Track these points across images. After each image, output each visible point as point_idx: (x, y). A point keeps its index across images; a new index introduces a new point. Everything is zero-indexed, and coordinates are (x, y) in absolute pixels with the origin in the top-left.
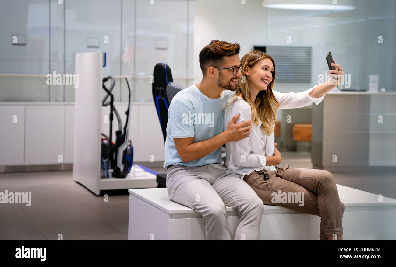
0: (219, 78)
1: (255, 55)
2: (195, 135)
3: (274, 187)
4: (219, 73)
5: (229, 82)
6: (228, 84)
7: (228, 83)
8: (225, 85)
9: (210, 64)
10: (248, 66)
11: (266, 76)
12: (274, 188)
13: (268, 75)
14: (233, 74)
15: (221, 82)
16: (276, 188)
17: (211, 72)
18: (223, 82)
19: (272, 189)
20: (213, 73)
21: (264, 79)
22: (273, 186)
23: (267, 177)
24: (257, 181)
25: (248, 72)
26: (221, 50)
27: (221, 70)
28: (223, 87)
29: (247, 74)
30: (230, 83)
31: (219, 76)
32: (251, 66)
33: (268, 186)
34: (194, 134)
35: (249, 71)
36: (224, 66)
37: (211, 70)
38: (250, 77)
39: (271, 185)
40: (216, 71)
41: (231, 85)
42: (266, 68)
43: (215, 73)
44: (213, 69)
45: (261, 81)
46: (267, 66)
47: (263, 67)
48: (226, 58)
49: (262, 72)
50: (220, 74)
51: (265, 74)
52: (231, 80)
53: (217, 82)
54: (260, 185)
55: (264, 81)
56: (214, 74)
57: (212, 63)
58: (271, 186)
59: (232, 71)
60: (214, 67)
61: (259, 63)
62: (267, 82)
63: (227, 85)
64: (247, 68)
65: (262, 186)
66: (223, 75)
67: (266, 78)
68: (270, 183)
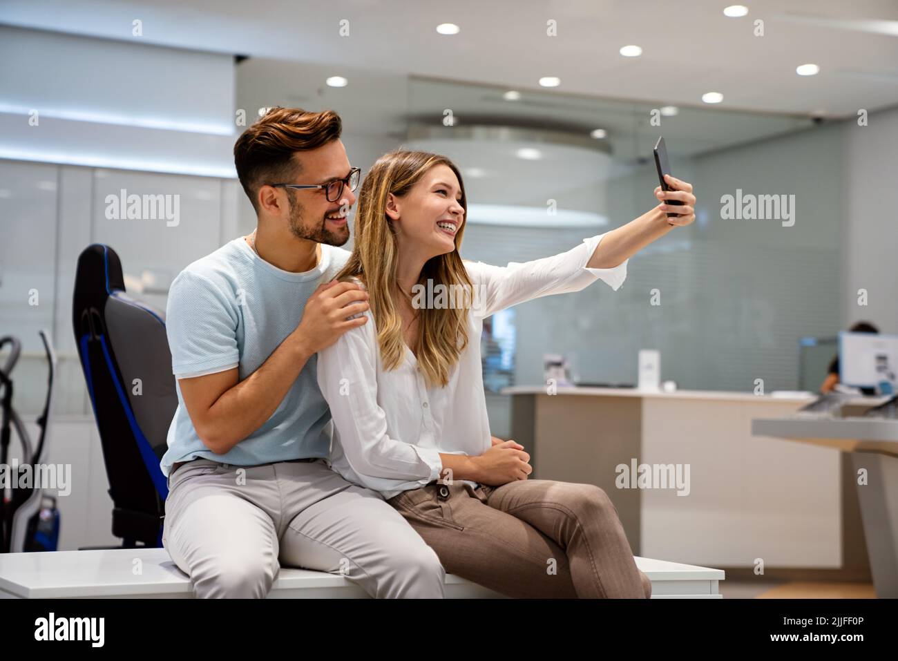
0: (291, 213)
1: (405, 160)
2: (239, 363)
3: (459, 518)
4: (290, 200)
5: (322, 223)
6: (320, 228)
7: (318, 225)
8: (313, 233)
9: (263, 178)
10: (391, 194)
11: (449, 212)
12: (457, 521)
13: (453, 209)
14: (328, 200)
15: (298, 224)
16: (465, 521)
17: (269, 201)
18: (304, 225)
19: (454, 523)
20: (274, 203)
21: (445, 221)
22: (456, 515)
23: (444, 493)
24: (416, 500)
25: (394, 209)
26: (281, 134)
27: (294, 193)
28: (306, 238)
29: (394, 215)
30: (324, 225)
31: (291, 210)
32: (401, 193)
33: (443, 516)
34: (238, 360)
35: (398, 207)
36: (300, 179)
37: (267, 196)
38: (404, 219)
39: (452, 512)
40: (281, 195)
41: (327, 231)
42: (443, 191)
43: (278, 203)
44: (271, 192)
45: (437, 227)
46: (445, 185)
47: (438, 189)
48: (300, 156)
49: (437, 202)
50: (292, 202)
51: (446, 208)
52: (326, 216)
53: (291, 227)
54: (420, 513)
55: (446, 225)
56: (277, 206)
57: (266, 176)
58: (452, 514)
59: (324, 191)
60: (273, 186)
61: (422, 180)
62: (453, 227)
63: (317, 232)
64: (392, 199)
65: (426, 515)
66: (300, 207)
67: (449, 217)
68: (451, 508)
